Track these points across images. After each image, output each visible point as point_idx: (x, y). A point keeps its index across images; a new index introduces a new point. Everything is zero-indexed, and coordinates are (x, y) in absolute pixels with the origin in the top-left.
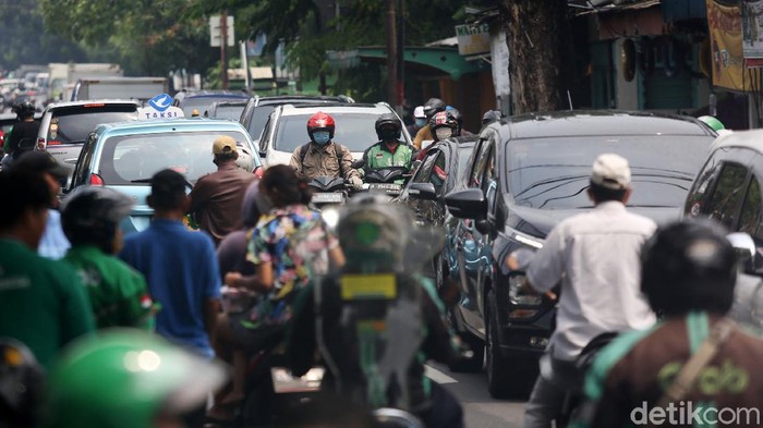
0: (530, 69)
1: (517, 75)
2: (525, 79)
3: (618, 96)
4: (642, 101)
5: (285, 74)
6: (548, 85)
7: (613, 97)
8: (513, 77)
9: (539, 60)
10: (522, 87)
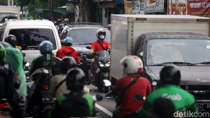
0: (84, 15)
1: (81, 16)
2: (83, 17)
3: (103, 21)
4: (108, 22)
5: (25, 13)
6: (88, 18)
7: (102, 21)
8: (80, 16)
9: (86, 13)
10: (82, 19)
